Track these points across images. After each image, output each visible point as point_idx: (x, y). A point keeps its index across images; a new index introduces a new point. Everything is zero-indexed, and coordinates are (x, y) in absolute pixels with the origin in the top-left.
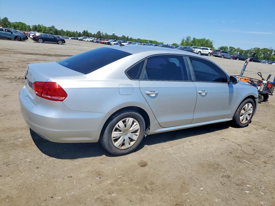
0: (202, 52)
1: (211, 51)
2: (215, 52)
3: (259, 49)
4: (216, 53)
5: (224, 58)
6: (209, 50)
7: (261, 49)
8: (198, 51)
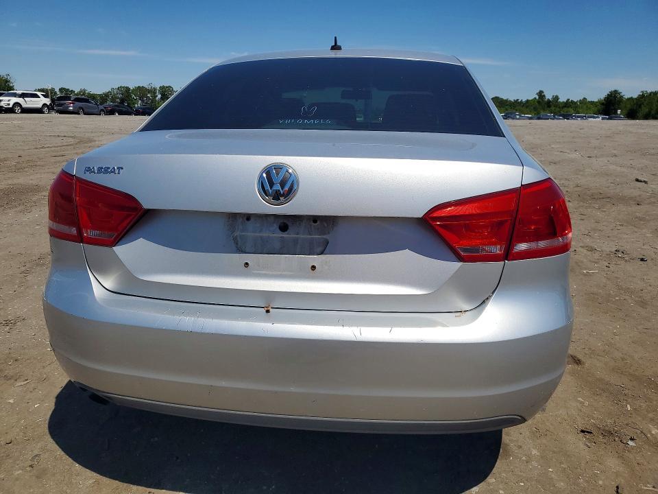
0: (24, 105)
1: (48, 101)
2: (57, 102)
3: (127, 89)
4: (61, 105)
5: (85, 114)
6: (42, 97)
7: (132, 89)
8: (11, 104)
